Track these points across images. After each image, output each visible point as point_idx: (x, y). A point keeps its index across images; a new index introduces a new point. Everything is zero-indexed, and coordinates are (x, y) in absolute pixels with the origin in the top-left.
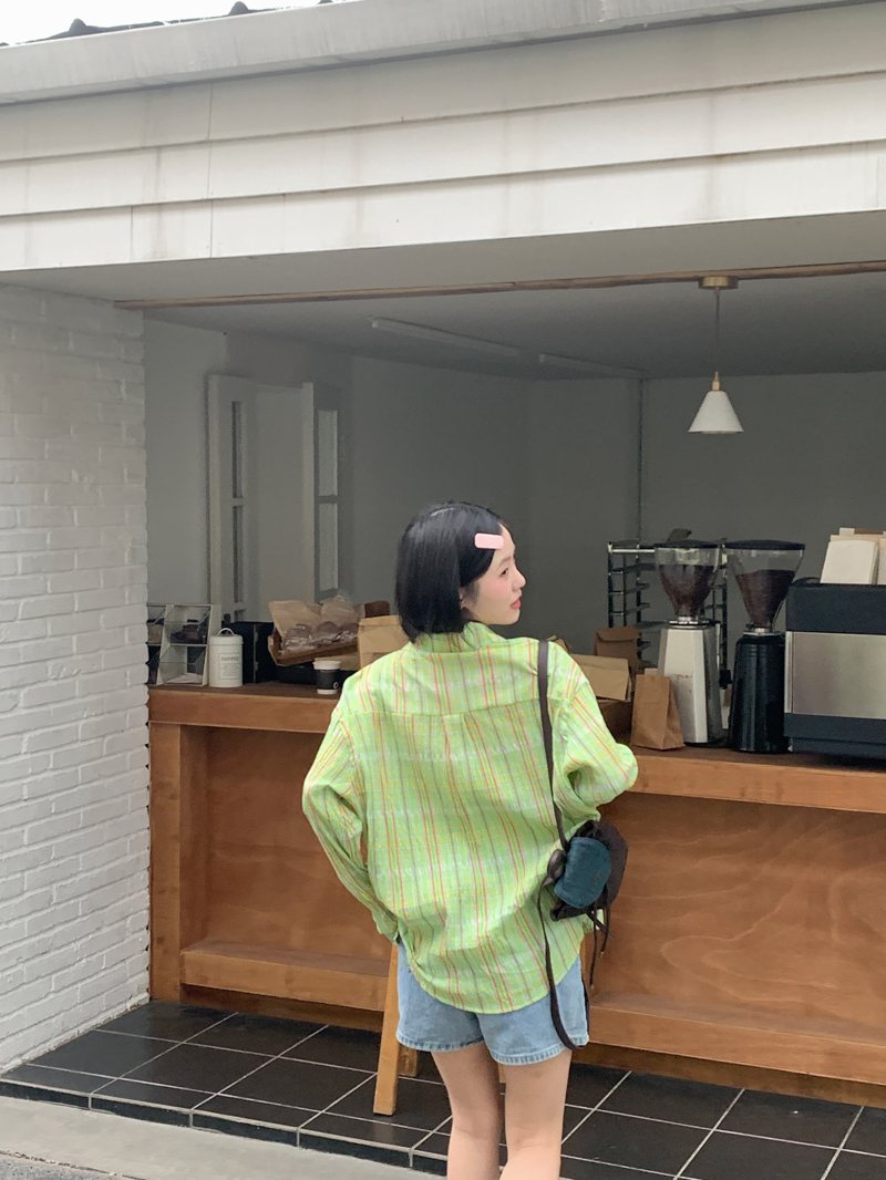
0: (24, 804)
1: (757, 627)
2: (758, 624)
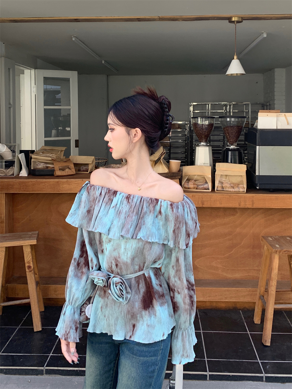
1: (231, 145)
2: (232, 145)
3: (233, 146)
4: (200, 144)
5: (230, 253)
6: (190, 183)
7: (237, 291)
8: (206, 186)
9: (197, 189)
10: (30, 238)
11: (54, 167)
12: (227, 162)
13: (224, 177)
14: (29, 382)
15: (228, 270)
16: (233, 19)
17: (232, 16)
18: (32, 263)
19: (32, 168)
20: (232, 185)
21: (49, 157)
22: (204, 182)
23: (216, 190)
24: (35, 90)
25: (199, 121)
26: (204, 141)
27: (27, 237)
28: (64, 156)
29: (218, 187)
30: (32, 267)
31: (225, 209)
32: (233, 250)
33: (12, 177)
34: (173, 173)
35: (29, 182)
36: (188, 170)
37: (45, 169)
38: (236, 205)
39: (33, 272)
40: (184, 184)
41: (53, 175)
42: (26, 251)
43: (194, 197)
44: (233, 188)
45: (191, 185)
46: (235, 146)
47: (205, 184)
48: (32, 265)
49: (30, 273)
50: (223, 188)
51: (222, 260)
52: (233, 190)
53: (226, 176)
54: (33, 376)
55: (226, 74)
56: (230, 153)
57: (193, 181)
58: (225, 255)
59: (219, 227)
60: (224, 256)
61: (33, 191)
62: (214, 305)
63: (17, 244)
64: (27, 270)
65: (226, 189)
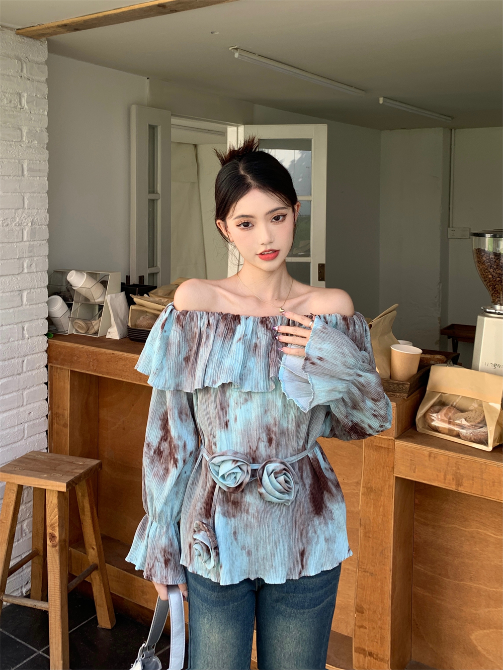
6: (441, 415)
8: (480, 432)
9: (458, 437)
10: (65, 474)
18: (57, 529)
25: (488, 245)
27: (61, 472)
30: (58, 539)
36: (443, 378)
39: (57, 548)
40: (425, 414)
42: (50, 502)
45: (441, 422)
47: (479, 425)
48: (57, 534)
49: (54, 549)
57: (451, 409)
64: (48, 543)
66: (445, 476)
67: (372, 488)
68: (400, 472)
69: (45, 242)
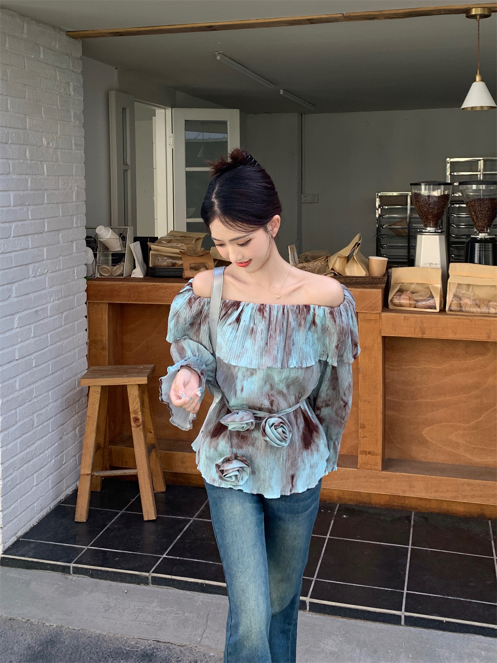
0: (16, 362)
1: (480, 233)
2: (481, 231)
3: (483, 234)
4: (424, 231)
5: (478, 420)
6: (403, 296)
7: (484, 485)
8: (430, 302)
9: (415, 307)
10: (139, 373)
11: (182, 265)
12: (472, 261)
13: (465, 287)
14: (124, 592)
15: (474, 448)
16: (474, 12)
17: (471, 6)
18: (140, 413)
19: (150, 266)
20: (478, 302)
21: (177, 248)
22: (428, 296)
23: (447, 309)
24: (171, 141)
25: (424, 191)
26: (431, 225)
27: (134, 373)
28: (202, 247)
29: (452, 305)
30: (141, 420)
31: (468, 344)
32: (483, 416)
33: (121, 278)
34: (373, 277)
35: (142, 286)
36: (401, 274)
37: (169, 266)
38: (484, 338)
39: (141, 427)
40: (393, 298)
41: (181, 277)
42: (132, 394)
43: (408, 320)
44: (479, 307)
45: (404, 300)
46: (486, 234)
47: (429, 299)
48: (140, 417)
49: (138, 428)
50: (461, 307)
51: (464, 432)
52: (479, 310)
53: (469, 285)
54: (132, 585)
55: (462, 108)
56: (477, 245)
57: (409, 292)
58: (470, 424)
59: (457, 375)
60: (468, 425)
61: (148, 301)
62: (445, 507)
63: (118, 382)
64: (133, 424)
65: (465, 308)
66: (415, 329)
67: (366, 347)
68: (386, 333)
69: (84, 203)
